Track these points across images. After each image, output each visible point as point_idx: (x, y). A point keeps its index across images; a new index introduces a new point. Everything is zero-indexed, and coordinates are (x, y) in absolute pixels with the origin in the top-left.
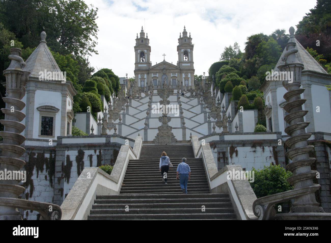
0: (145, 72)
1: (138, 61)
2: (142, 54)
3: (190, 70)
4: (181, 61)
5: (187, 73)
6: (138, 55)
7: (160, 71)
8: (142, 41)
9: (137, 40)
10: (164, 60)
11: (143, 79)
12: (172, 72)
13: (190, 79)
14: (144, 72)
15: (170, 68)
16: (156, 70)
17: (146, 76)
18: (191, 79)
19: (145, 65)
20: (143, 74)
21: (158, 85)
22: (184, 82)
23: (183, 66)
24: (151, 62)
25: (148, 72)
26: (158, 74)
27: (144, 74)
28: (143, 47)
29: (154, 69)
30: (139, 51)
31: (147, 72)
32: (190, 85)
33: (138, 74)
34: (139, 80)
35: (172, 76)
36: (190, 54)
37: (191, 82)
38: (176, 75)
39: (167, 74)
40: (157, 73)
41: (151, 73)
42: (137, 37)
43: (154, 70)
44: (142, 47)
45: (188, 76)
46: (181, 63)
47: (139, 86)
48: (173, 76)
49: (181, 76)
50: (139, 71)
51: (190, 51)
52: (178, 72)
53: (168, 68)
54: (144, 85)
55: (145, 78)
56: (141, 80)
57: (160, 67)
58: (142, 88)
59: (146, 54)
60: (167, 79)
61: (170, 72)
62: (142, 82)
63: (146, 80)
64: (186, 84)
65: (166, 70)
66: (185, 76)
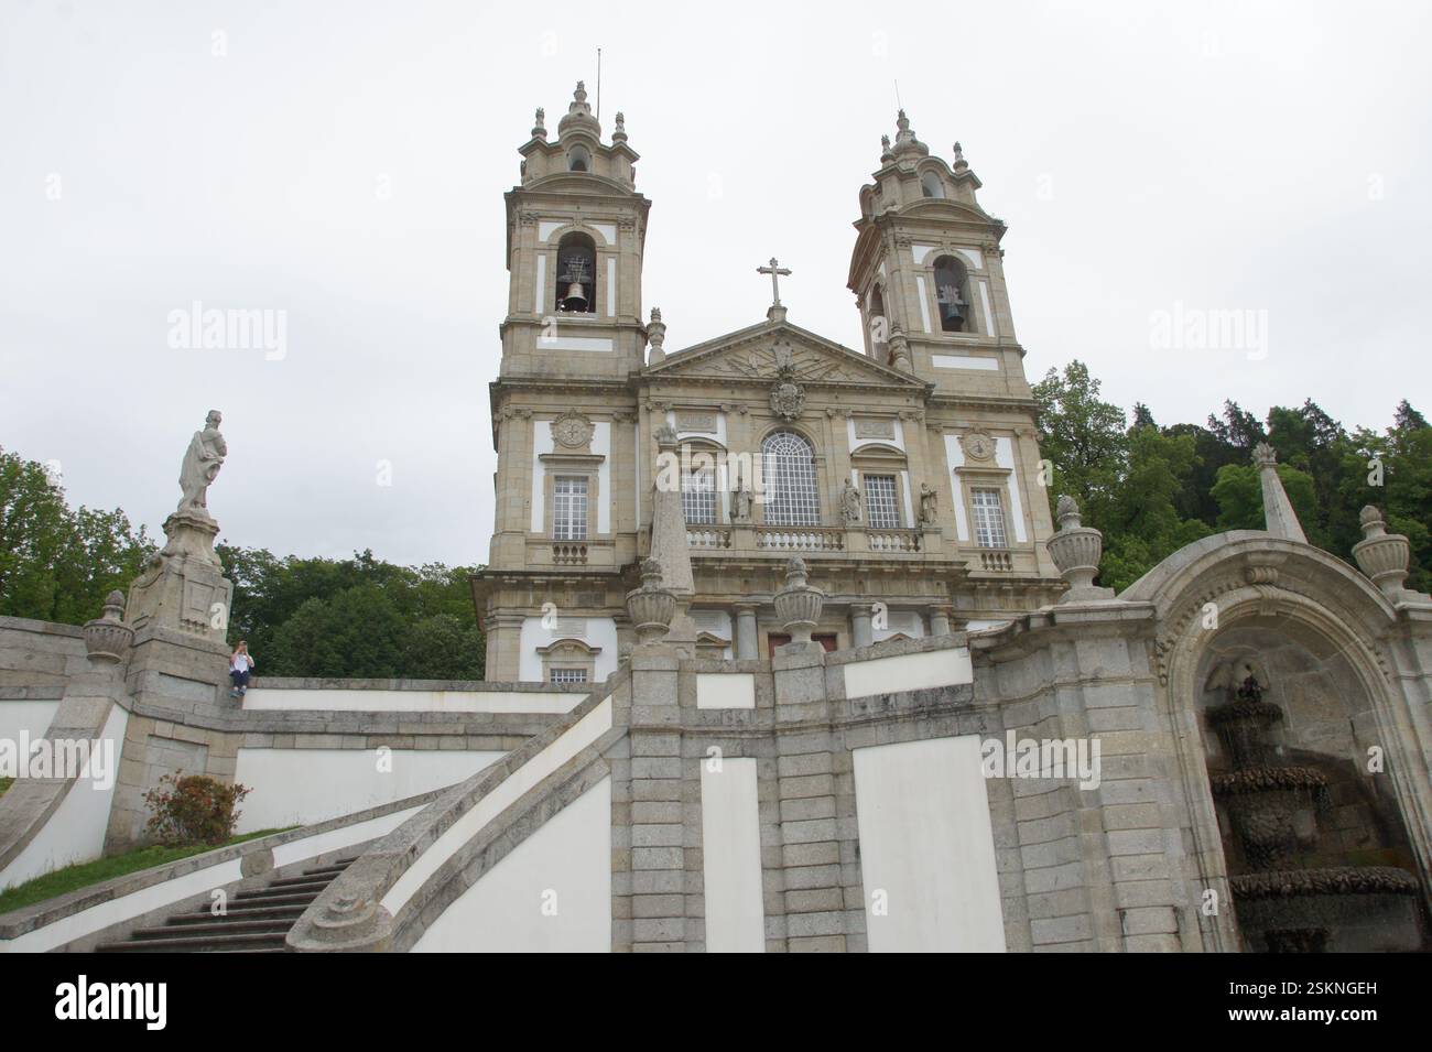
0: (597, 400)
1: (539, 309)
2: (577, 253)
3: (1009, 409)
4: (921, 332)
5: (986, 431)
6: (542, 260)
7: (749, 395)
8: (579, 165)
9: (538, 154)
10: (776, 310)
11: (571, 466)
12: (856, 416)
13: (1013, 485)
14: (585, 400)
15: (838, 377)
16: (707, 384)
17: (601, 439)
18: (1025, 487)
19: (604, 345)
20: (579, 423)
21: (726, 519)
22: (968, 509)
23: (944, 372)
24: (655, 314)
25: (628, 401)
26: (720, 421)
27: (585, 417)
28: (590, 200)
29: (689, 373)
30: (548, 231)
31: (620, 403)
32: (1021, 535)
33: (528, 418)
34: (539, 474)
35: (855, 444)
36: (983, 287)
37: (1029, 516)
38: (898, 443)
39: (810, 427)
40: (718, 410)
41: (659, 405)
42: (539, 132)
43: (693, 383)
44: (574, 199)
45: (992, 456)
46: (920, 343)
47: (537, 526)
48: (866, 451)
49: (938, 454)
50: (541, 391)
51: (986, 265)
52: (910, 415)
53: (820, 373)
54: (583, 523)
55: (599, 460)
56: (554, 474)
57: (741, 364)
58: (566, 550)
59: (611, 264)
60: (814, 475)
61: (838, 411)
62: (562, 495)
63: (604, 475)
64: (984, 525)
65: (804, 385)
66: (970, 460)
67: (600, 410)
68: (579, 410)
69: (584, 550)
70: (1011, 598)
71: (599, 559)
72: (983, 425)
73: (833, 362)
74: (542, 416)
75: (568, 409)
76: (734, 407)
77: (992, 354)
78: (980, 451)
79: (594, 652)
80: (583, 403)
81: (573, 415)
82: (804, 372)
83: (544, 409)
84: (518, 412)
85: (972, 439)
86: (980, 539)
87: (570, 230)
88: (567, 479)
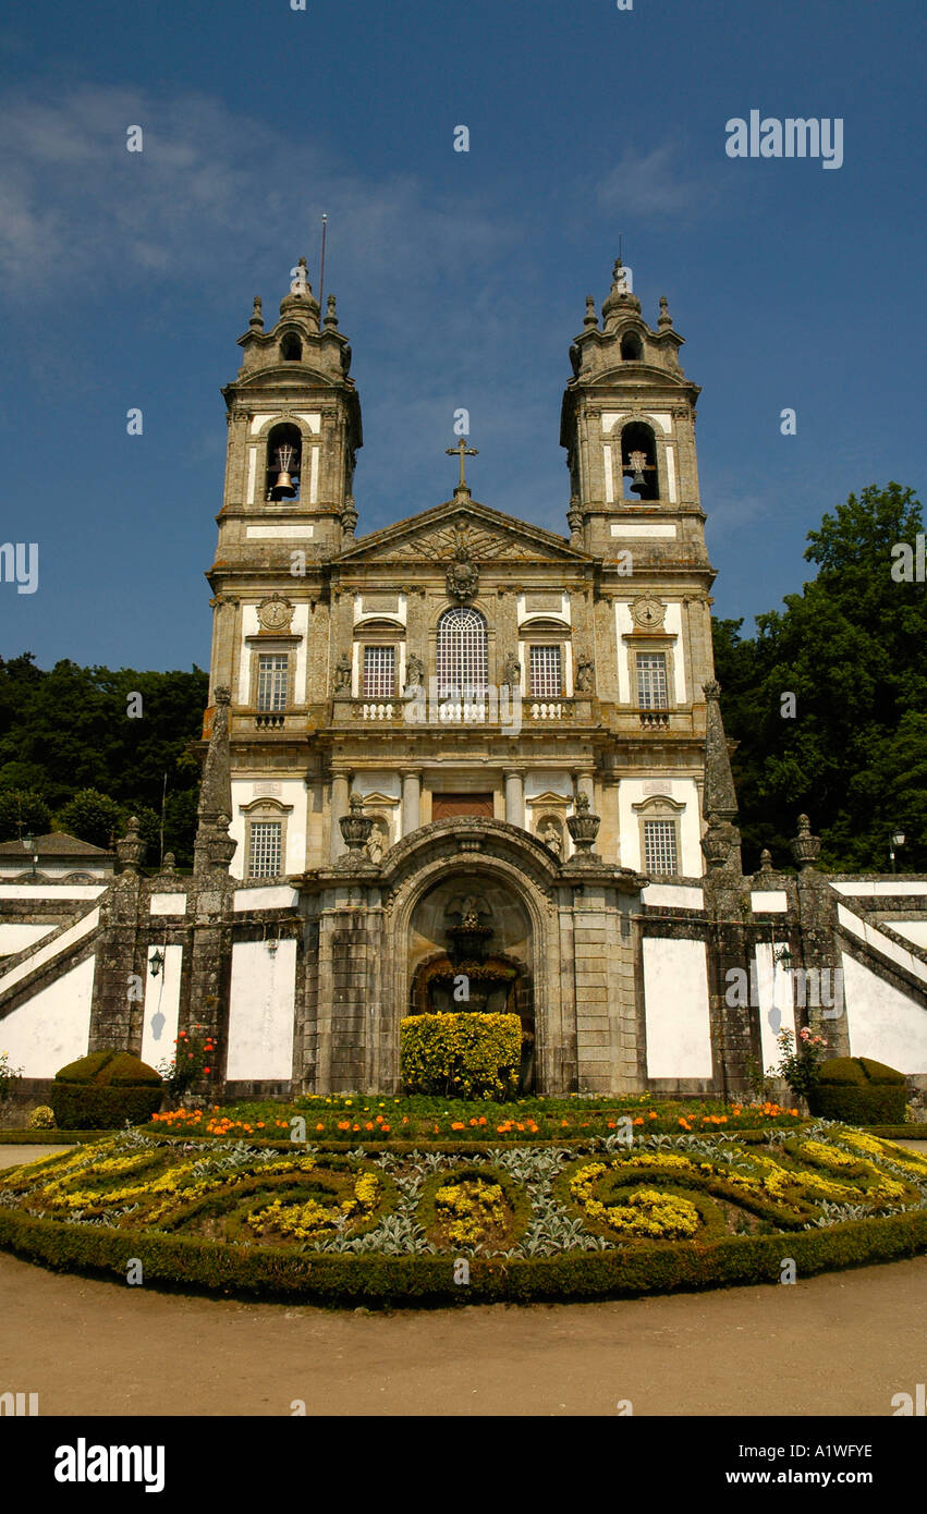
0: (298, 586)
1: (250, 500)
2: (285, 443)
3: (681, 575)
4: (602, 503)
5: (657, 598)
6: (253, 452)
7: (428, 576)
8: (292, 350)
9: (252, 343)
11: (276, 644)
13: (678, 652)
14: (287, 584)
15: (513, 552)
16: (391, 567)
17: (301, 618)
18: (689, 649)
19: (305, 532)
20: (281, 605)
22: (632, 674)
23: (621, 540)
25: (323, 586)
26: (401, 602)
27: (287, 600)
28: (295, 392)
29: (378, 558)
30: (259, 424)
31: (316, 588)
32: (680, 695)
33: (238, 603)
34: (246, 652)
35: (523, 616)
36: (670, 451)
37: (691, 678)
38: (564, 616)
39: (483, 603)
40: (400, 591)
41: (347, 589)
42: (255, 319)
43: (376, 567)
44: (283, 392)
45: (660, 622)
46: (598, 515)
47: (244, 700)
48: (535, 624)
49: (607, 621)
50: (250, 578)
51: (675, 429)
52: (577, 589)
53: (496, 550)
54: (283, 695)
55: (297, 639)
56: (258, 652)
57: (423, 546)
58: (267, 721)
59: (315, 452)
60: (486, 647)
61: (510, 588)
62: (267, 672)
63: (301, 654)
64: (647, 688)
65: (478, 565)
66: (638, 626)
67: (299, 593)
68: (281, 594)
69: (282, 720)
70: (664, 756)
71: (296, 726)
72: (652, 592)
73: (509, 539)
74: (249, 601)
75: (271, 594)
76: (414, 589)
77: (670, 521)
78: (649, 617)
79: (288, 809)
80: (285, 587)
81: (276, 599)
82: (482, 550)
83: (251, 594)
84: (229, 599)
85: (642, 607)
86: (641, 701)
87: (280, 421)
88: (270, 657)
